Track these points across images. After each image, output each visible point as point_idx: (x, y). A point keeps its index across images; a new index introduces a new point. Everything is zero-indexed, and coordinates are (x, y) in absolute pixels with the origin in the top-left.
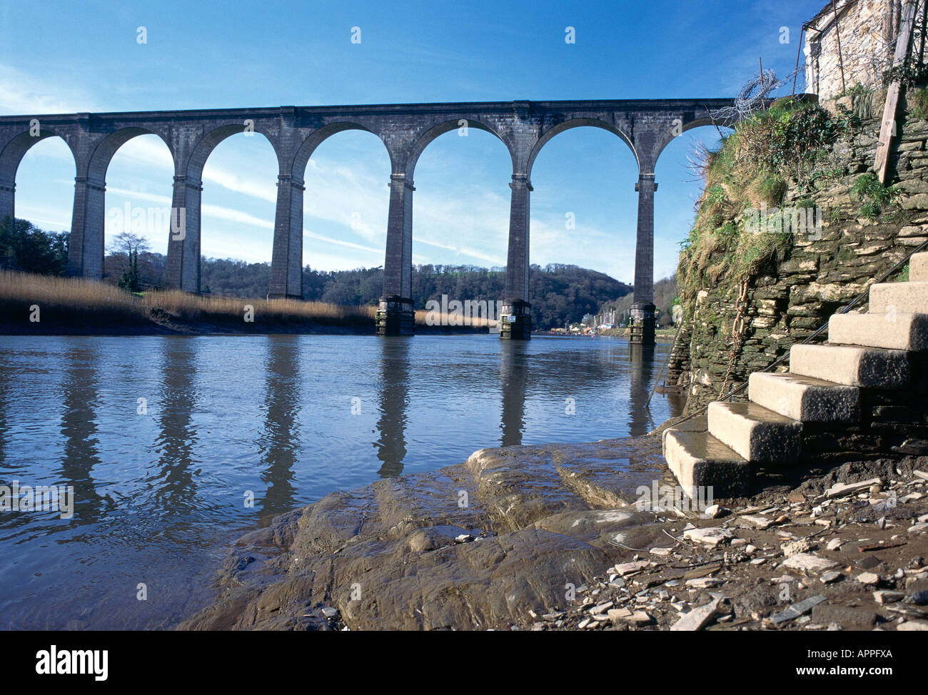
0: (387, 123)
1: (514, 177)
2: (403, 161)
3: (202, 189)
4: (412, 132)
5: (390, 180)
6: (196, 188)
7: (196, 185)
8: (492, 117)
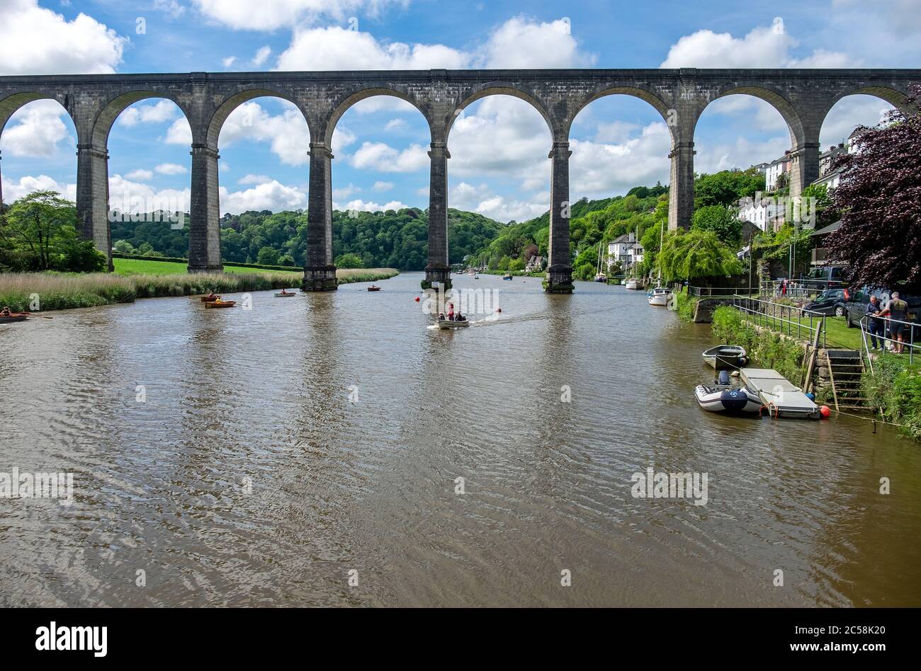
0: (304, 90)
1: (433, 145)
2: (320, 129)
3: (108, 157)
4: (330, 100)
5: (310, 149)
6: (102, 157)
7: (102, 154)
8: (409, 86)
